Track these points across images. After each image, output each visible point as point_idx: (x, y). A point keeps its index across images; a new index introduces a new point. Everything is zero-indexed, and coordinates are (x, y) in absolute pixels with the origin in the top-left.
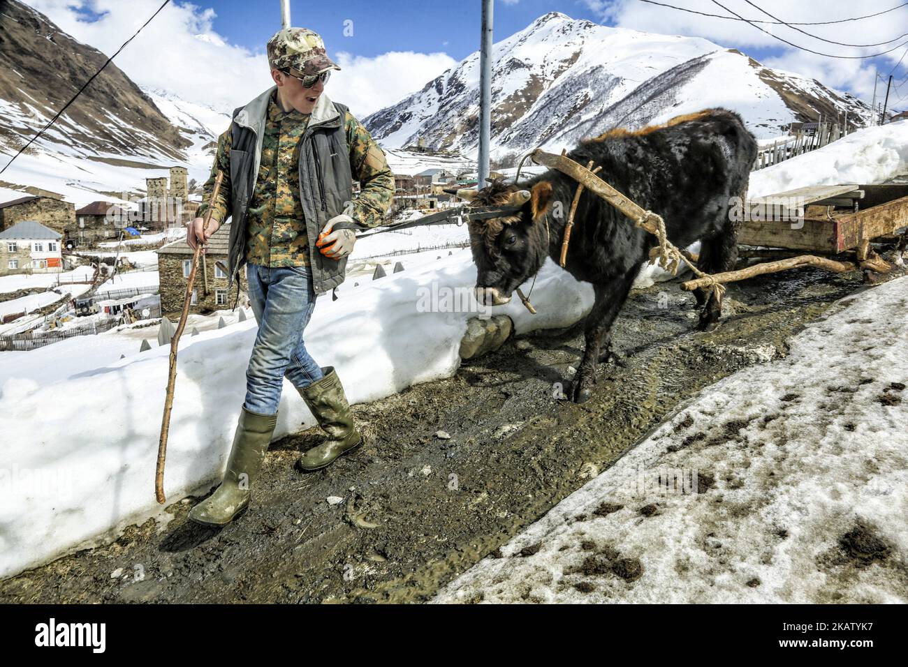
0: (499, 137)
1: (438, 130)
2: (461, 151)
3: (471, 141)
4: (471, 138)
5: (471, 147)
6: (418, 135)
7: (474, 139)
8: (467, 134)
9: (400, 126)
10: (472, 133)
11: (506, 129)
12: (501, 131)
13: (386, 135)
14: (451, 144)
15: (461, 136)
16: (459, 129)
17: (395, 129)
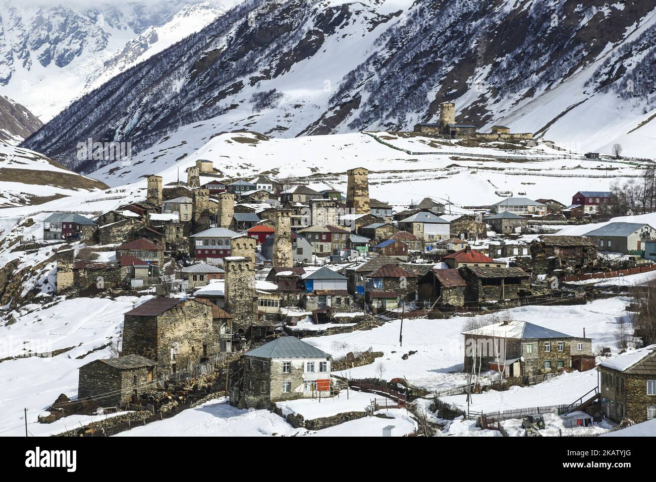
0: (593, 68)
1: (426, 54)
2: (492, 107)
3: (516, 81)
4: (515, 74)
5: (517, 97)
6: (372, 68)
7: (524, 76)
8: (504, 61)
9: (320, 41)
10: (518, 59)
11: (609, 45)
12: (595, 51)
13: (284, 66)
14: (463, 89)
15: (489, 68)
16: (481, 51)
17: (307, 50)
